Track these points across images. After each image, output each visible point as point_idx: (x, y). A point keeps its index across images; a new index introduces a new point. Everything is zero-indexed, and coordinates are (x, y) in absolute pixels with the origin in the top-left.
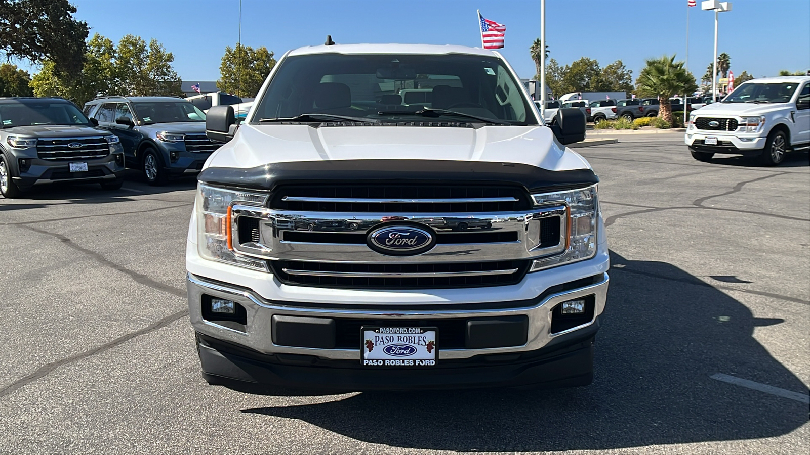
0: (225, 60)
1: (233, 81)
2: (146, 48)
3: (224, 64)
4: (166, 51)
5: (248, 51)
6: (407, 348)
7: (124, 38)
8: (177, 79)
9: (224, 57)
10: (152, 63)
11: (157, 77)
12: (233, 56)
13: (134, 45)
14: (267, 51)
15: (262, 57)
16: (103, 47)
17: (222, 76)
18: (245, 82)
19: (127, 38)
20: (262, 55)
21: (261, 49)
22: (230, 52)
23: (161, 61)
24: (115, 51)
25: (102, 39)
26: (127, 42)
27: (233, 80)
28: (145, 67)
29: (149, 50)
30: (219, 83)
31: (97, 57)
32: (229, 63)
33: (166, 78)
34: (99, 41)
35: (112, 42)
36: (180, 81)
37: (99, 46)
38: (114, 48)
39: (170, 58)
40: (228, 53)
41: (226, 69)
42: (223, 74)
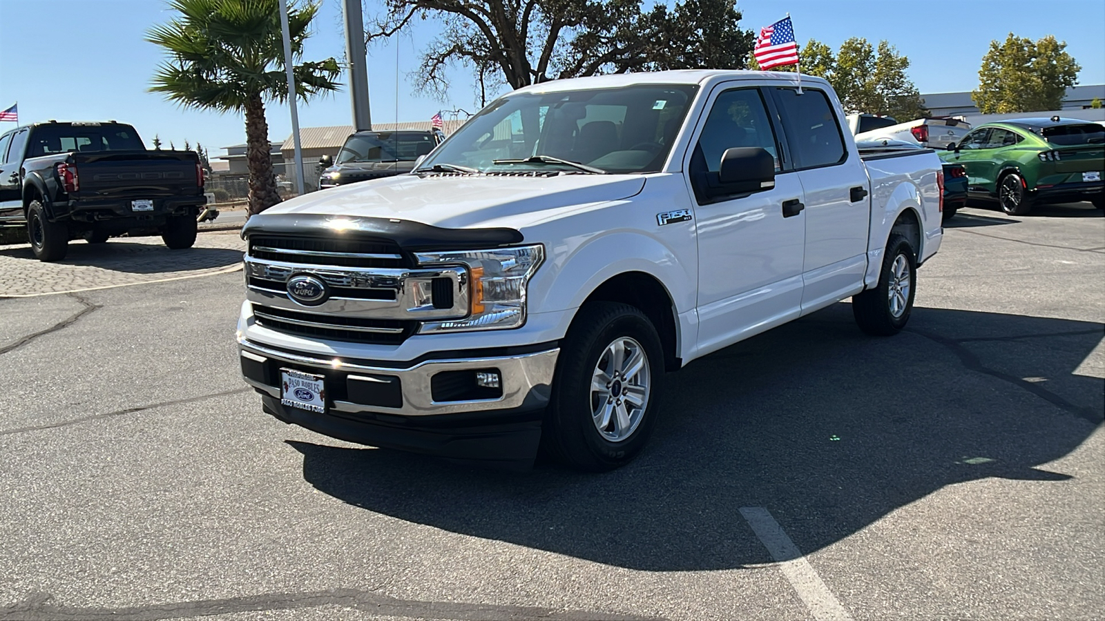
0: (988, 60)
1: (997, 90)
2: (872, 54)
3: (985, 66)
4: (898, 54)
5: (1024, 44)
6: (307, 394)
7: (846, 43)
8: (913, 93)
9: (986, 56)
10: (880, 73)
11: (886, 91)
12: (1000, 53)
13: (857, 50)
14: (1056, 43)
15: (1046, 51)
16: (819, 57)
17: (982, 84)
18: (1013, 89)
19: (849, 43)
20: (1046, 48)
21: (1045, 40)
22: (995, 47)
23: (892, 67)
24: (833, 60)
25: (818, 46)
26: (850, 47)
27: (997, 88)
28: (871, 79)
29: (877, 56)
30: (975, 93)
31: (811, 70)
32: (993, 63)
33: (898, 91)
34: (815, 49)
35: (829, 49)
36: (917, 94)
37: (814, 56)
38: (832, 56)
39: (905, 63)
40: (993, 50)
41: (988, 72)
42: (982, 80)
